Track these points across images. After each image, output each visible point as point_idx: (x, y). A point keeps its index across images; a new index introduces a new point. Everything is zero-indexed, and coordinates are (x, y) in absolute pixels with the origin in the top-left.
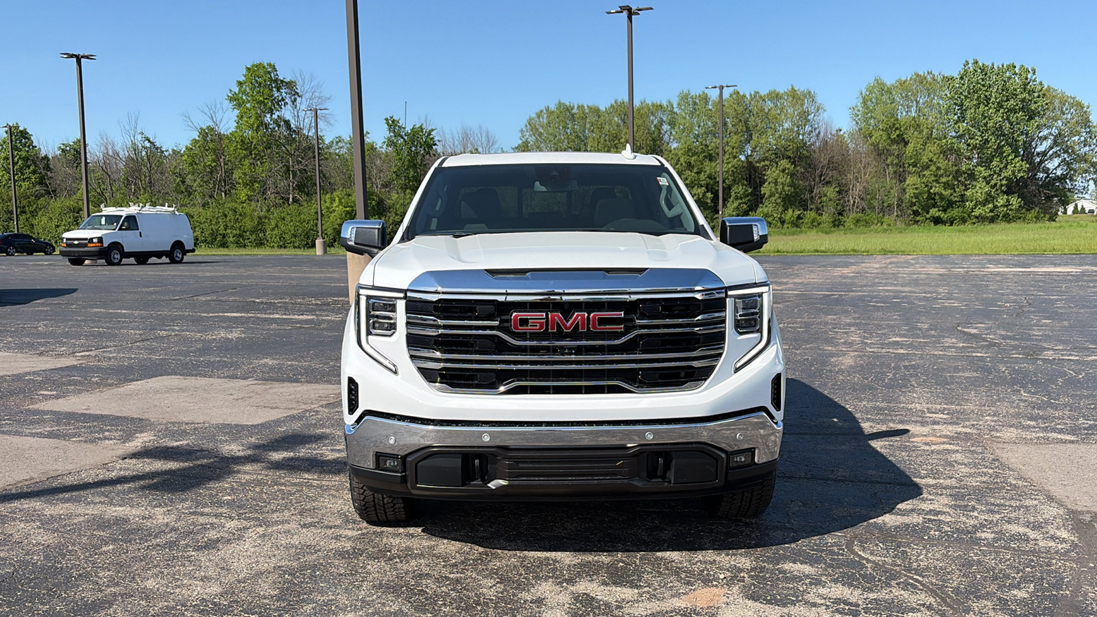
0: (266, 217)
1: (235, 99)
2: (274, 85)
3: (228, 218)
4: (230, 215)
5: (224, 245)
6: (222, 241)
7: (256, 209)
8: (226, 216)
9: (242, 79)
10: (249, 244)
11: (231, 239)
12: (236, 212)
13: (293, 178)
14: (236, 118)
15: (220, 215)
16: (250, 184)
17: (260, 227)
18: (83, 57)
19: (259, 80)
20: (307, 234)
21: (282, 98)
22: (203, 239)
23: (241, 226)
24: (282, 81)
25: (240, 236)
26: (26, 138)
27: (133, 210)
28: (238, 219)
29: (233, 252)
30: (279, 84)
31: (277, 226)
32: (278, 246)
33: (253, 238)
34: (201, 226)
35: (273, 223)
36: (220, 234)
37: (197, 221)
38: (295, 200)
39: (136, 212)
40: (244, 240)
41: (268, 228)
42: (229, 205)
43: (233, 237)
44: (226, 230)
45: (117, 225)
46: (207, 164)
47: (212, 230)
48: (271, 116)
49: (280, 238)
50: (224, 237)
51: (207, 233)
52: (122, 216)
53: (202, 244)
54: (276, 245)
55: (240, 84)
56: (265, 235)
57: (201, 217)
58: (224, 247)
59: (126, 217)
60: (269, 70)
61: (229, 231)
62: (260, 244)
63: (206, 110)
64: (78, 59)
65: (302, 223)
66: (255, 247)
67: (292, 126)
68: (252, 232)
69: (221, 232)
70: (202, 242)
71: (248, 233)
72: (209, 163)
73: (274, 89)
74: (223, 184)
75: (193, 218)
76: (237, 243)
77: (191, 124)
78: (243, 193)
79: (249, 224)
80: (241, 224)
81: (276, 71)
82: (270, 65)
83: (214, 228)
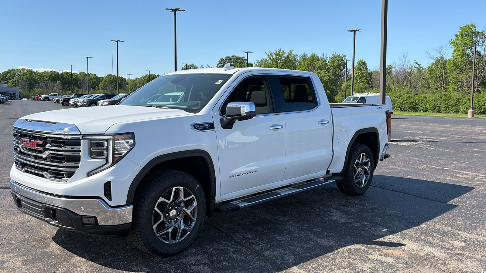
0: (461, 99)
1: (453, 43)
2: (473, 35)
3: (442, 99)
4: (444, 98)
5: (439, 111)
6: (438, 109)
7: (457, 95)
8: (441, 98)
9: (458, 33)
10: (451, 111)
11: (443, 109)
12: (446, 96)
13: (478, 80)
14: (452, 52)
15: (439, 97)
16: (456, 83)
17: (457, 103)
18: (356, 31)
19: (466, 33)
20: (480, 107)
21: (478, 40)
22: (430, 108)
23: (448, 103)
24: (478, 32)
25: (447, 107)
26: (365, 65)
27: (364, 95)
28: (447, 100)
29: (443, 115)
30: (477, 34)
31: (466, 103)
32: (465, 113)
33: (453, 109)
34: (430, 102)
35: (464, 102)
36: (438, 106)
37: (428, 100)
38: (478, 91)
39: (366, 95)
40: (449, 109)
41: (461, 104)
42: (444, 93)
43: (444, 108)
44: (441, 105)
45: (356, 101)
46: (437, 74)
47: (434, 104)
48: (471, 50)
49: (467, 109)
50: (439, 108)
51: (431, 106)
52: (359, 97)
53: (429, 111)
54: (464, 112)
55: (456, 35)
56: (459, 107)
57: (430, 98)
58: (439, 112)
59: (361, 98)
60: (472, 27)
61: (442, 105)
62: (456, 111)
63: (438, 49)
64: (355, 31)
65: (478, 102)
66: (453, 113)
67: (481, 54)
68: (453, 106)
69: (438, 105)
70: (429, 109)
71: (451, 106)
72: (439, 73)
73: (474, 37)
74: (443, 83)
75: (426, 98)
76: (445, 111)
77: (429, 56)
78: (451, 87)
79: (452, 102)
80: (448, 102)
81: (475, 28)
82: (472, 25)
83: (436, 103)
